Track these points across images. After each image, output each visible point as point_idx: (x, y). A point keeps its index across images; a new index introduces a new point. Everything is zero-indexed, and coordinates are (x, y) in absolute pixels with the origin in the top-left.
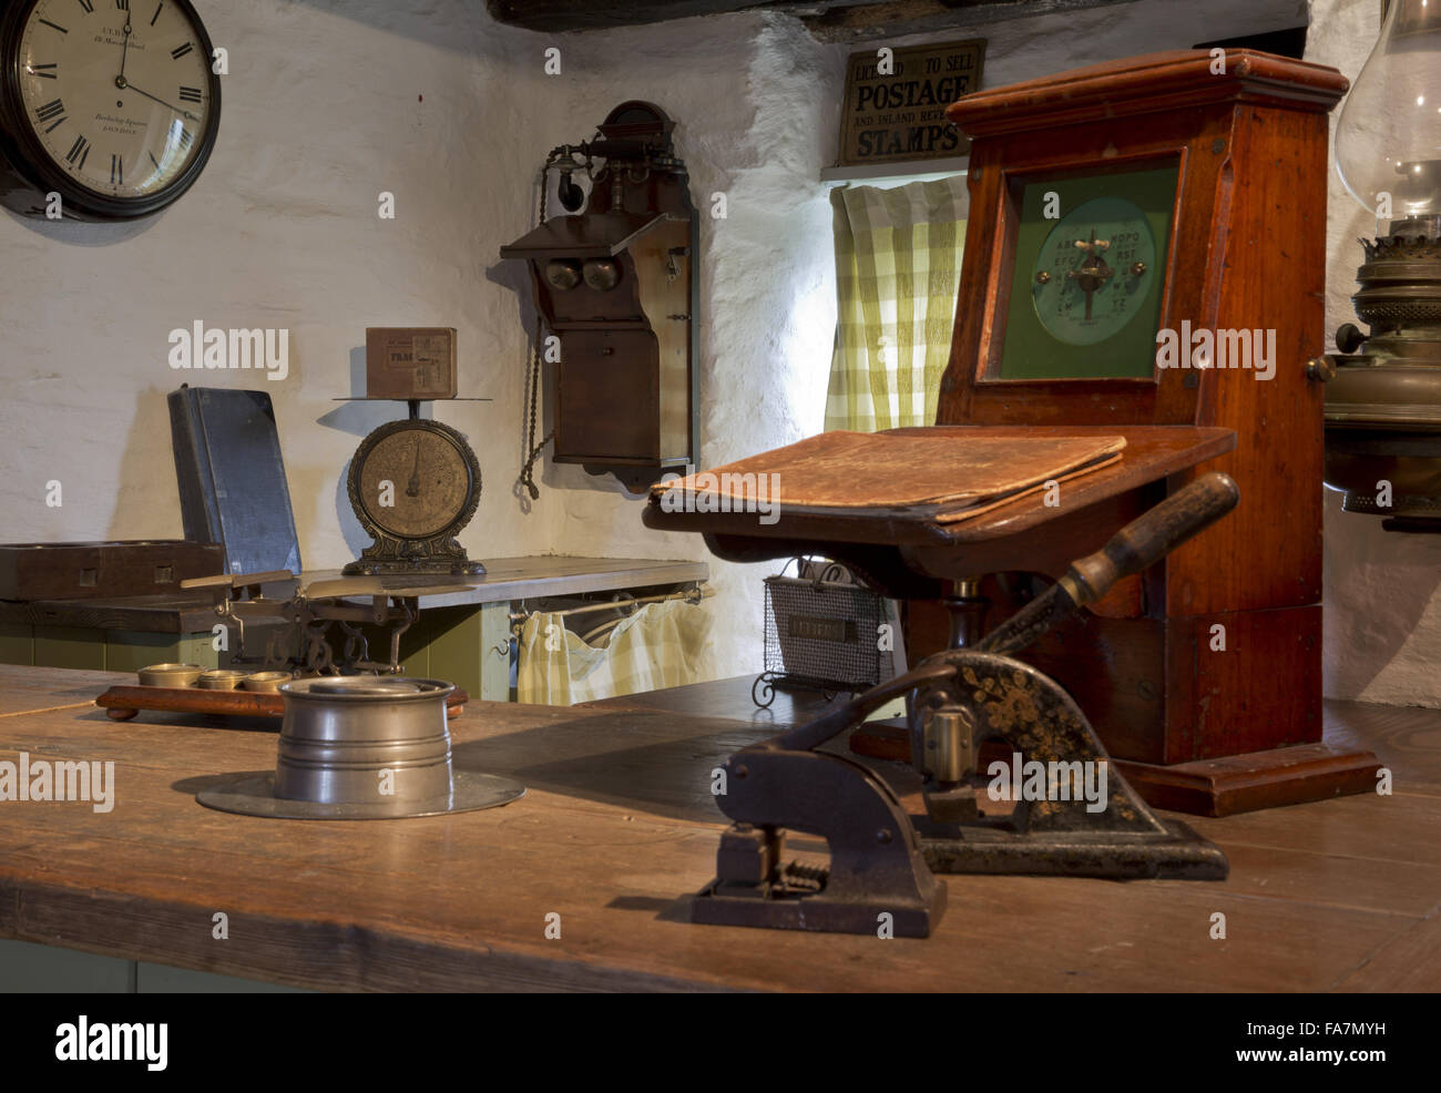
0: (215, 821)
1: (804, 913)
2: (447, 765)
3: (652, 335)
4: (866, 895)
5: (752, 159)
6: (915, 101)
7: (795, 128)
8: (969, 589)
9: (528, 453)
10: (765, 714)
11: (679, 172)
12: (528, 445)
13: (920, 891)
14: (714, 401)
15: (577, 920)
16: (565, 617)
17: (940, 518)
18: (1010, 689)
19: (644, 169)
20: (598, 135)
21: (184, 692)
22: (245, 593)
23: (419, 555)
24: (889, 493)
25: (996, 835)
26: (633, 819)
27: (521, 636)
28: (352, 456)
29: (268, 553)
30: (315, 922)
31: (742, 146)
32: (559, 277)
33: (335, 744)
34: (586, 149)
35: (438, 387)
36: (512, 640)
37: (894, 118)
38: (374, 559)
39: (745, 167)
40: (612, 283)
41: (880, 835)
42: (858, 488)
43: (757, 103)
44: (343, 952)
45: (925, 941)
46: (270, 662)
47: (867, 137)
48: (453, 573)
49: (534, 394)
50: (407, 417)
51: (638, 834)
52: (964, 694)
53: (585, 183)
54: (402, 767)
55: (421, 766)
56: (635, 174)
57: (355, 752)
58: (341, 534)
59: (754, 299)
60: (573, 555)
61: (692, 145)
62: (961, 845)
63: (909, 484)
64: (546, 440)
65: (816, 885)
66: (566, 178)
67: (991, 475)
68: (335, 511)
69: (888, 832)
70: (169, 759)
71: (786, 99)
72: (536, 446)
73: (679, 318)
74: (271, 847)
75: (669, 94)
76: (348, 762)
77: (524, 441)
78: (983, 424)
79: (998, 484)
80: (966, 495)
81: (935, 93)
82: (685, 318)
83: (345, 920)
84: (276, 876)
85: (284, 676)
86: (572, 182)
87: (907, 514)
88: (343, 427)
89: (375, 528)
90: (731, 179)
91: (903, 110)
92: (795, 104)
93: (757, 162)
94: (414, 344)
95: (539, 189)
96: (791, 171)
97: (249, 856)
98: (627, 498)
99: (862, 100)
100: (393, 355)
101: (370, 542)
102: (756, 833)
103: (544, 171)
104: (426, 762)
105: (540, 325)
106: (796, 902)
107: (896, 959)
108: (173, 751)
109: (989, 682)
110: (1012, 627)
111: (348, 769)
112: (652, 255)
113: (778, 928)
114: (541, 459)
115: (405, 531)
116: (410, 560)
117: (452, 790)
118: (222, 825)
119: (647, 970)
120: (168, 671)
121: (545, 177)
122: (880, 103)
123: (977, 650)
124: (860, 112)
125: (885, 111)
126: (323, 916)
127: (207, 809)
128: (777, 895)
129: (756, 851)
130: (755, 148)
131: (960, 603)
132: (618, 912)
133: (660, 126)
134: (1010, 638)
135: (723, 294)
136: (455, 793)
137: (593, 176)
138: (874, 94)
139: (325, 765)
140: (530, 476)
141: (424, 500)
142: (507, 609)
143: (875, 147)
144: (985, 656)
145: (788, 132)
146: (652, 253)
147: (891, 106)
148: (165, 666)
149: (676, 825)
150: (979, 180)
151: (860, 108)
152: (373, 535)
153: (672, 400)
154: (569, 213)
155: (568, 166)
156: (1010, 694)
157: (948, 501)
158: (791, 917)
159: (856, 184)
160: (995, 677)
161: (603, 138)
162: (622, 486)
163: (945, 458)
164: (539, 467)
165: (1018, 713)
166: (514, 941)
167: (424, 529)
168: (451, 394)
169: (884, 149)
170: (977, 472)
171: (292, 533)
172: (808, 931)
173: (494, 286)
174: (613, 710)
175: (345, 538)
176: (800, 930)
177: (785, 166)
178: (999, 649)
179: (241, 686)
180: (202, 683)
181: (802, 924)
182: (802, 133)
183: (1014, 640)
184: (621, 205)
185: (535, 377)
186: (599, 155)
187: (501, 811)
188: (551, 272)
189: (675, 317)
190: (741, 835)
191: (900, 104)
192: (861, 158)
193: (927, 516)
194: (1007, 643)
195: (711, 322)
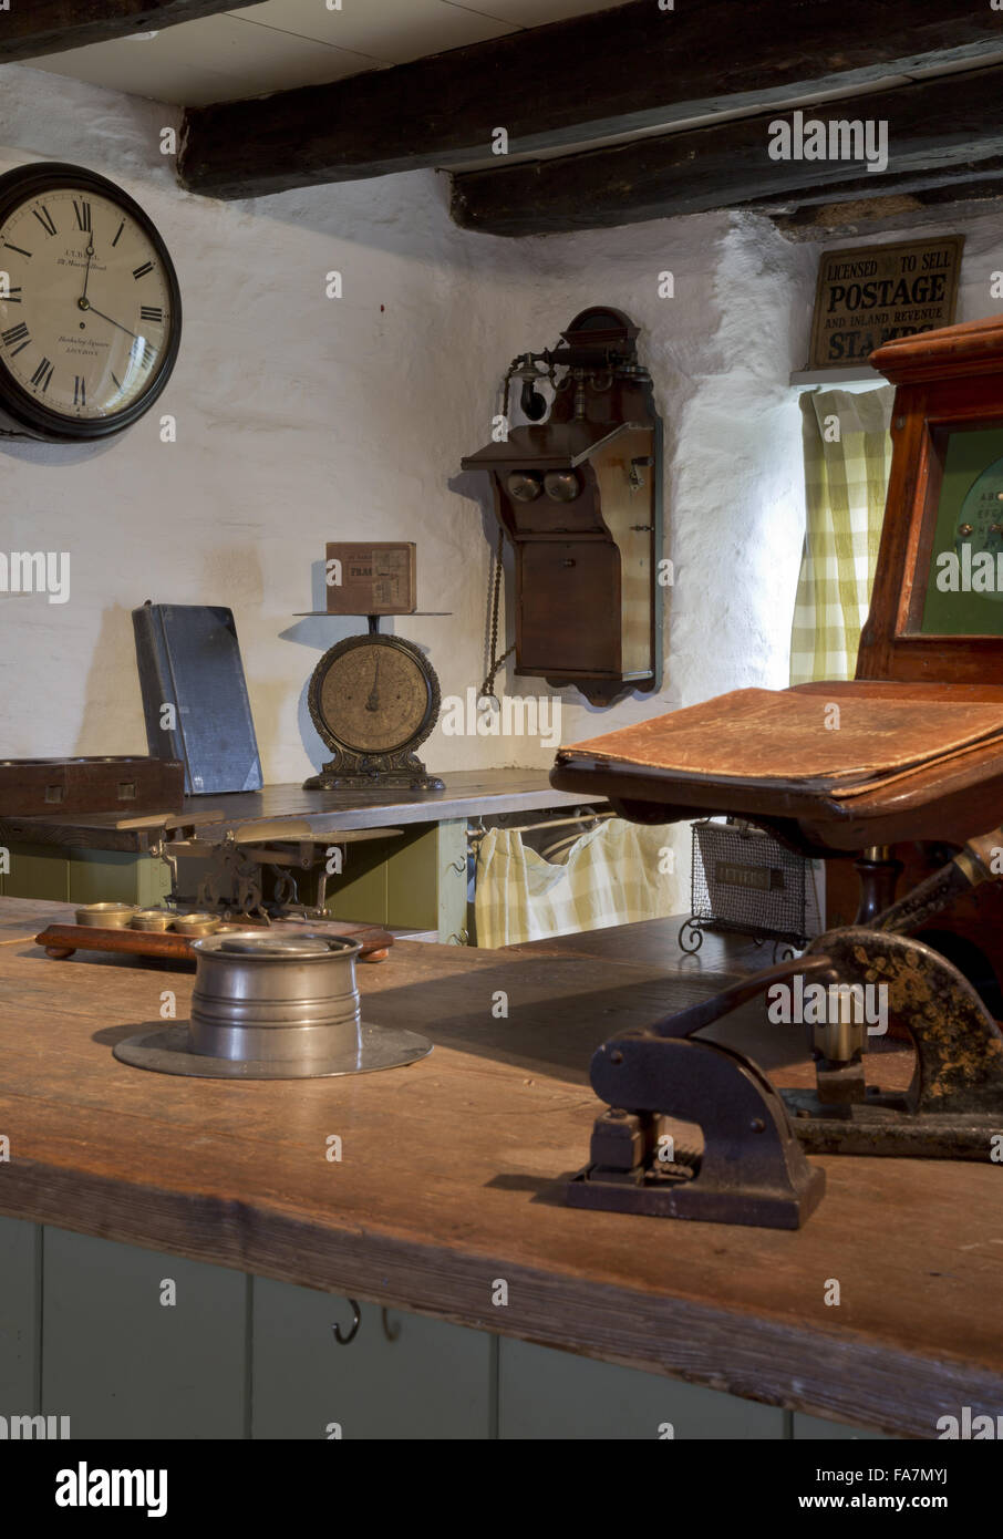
0: (126, 1077)
1: (676, 1201)
2: (356, 1023)
3: (614, 545)
4: (738, 1184)
5: (718, 365)
6: (889, 301)
7: (764, 332)
8: (880, 853)
9: (490, 665)
10: (692, 960)
11: (643, 380)
12: (490, 657)
13: (792, 1181)
14: (678, 613)
15: (453, 1200)
16: (523, 834)
17: (834, 792)
18: (901, 969)
19: (607, 377)
20: (561, 342)
21: (116, 933)
22: (179, 834)
23: (378, 770)
24: (787, 764)
25: (886, 1115)
26: (533, 1084)
27: (478, 852)
28: (313, 671)
29: (230, 768)
30: (200, 1195)
31: (708, 351)
32: (521, 488)
33: (245, 1003)
34: (549, 357)
35: (398, 602)
36: (470, 856)
37: (867, 319)
38: (334, 774)
39: (710, 373)
40: (573, 495)
41: (753, 1124)
42: (759, 756)
43: (722, 307)
44: (226, 1225)
45: (796, 1234)
46: (201, 903)
47: (838, 339)
48: (412, 788)
49: (496, 606)
50: (366, 631)
51: (534, 1101)
52: (856, 972)
53: (547, 391)
54: (311, 1025)
55: (327, 1025)
56: (599, 382)
57: (264, 1011)
58: (303, 748)
59: (718, 508)
60: (536, 768)
61: (656, 351)
62: (849, 1125)
63: (810, 753)
64: (508, 653)
65: (689, 1172)
66: (528, 386)
67: (893, 745)
68: (297, 725)
69: (761, 1122)
70: (96, 1004)
71: (754, 302)
72: (497, 659)
73: (641, 528)
74: (172, 1110)
75: (634, 299)
76: (256, 1021)
77: (486, 653)
78: (902, 679)
79: (898, 756)
80: (863, 769)
81: (910, 294)
82: (648, 529)
83: (228, 1195)
84: (173, 1144)
85: (213, 918)
86: (535, 391)
87: (803, 787)
88: (306, 641)
89: (336, 743)
90: (697, 386)
91: (876, 310)
92: (763, 307)
93: (723, 368)
94: (373, 560)
95: (502, 396)
96: (758, 376)
97: (151, 1119)
98: (589, 710)
99: (834, 300)
100: (353, 569)
101: (330, 757)
102: (630, 1119)
103: (507, 380)
104: (335, 1022)
105: (502, 536)
106: (668, 1190)
107: (761, 1254)
108: (102, 995)
109: (881, 962)
110: (906, 905)
111: (256, 1027)
112: (614, 465)
113: (650, 1215)
114: (504, 671)
115: (365, 746)
116: (369, 775)
117: (360, 1046)
118: (132, 1083)
119: (511, 1260)
120: (104, 911)
121: (508, 386)
122: (853, 304)
123: (870, 928)
124: (832, 314)
125: (857, 313)
126: (210, 1190)
127: (121, 1065)
128: (649, 1182)
129: (629, 1137)
130: (722, 354)
131: (870, 867)
132: (496, 1193)
133: (624, 333)
134: (904, 916)
135: (687, 504)
136: (363, 1050)
137: (556, 384)
138: (846, 294)
139: (236, 1023)
140: (491, 688)
141: (383, 715)
142: (464, 826)
143: (847, 349)
144: (877, 935)
145: (756, 336)
146: (614, 462)
147: (864, 306)
148: (102, 906)
149: (573, 1091)
150: (903, 428)
151: (832, 309)
152: (333, 749)
153: (634, 610)
154: (532, 423)
155: (530, 374)
156: (902, 973)
157: (844, 776)
158: (662, 1205)
159: (826, 388)
160: (887, 956)
161: (566, 345)
162: (584, 698)
163: (851, 723)
164: (501, 679)
165: (911, 993)
166: (386, 1223)
167: (385, 744)
168: (409, 609)
169: (857, 352)
170: (879, 742)
171: (254, 748)
172: (680, 1219)
173: (457, 496)
174: (539, 955)
175: (306, 751)
176: (672, 1217)
177: (753, 371)
178: (891, 927)
179: (172, 928)
180: (135, 924)
181: (673, 1212)
182: (771, 336)
183: (907, 919)
184: (584, 414)
185: (497, 589)
186: (562, 363)
187: (404, 1071)
188: (512, 484)
189: (638, 528)
190: (614, 1121)
191: (871, 306)
192: (832, 361)
193: (823, 789)
194: (900, 921)
195: (675, 532)
